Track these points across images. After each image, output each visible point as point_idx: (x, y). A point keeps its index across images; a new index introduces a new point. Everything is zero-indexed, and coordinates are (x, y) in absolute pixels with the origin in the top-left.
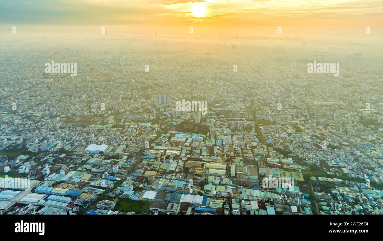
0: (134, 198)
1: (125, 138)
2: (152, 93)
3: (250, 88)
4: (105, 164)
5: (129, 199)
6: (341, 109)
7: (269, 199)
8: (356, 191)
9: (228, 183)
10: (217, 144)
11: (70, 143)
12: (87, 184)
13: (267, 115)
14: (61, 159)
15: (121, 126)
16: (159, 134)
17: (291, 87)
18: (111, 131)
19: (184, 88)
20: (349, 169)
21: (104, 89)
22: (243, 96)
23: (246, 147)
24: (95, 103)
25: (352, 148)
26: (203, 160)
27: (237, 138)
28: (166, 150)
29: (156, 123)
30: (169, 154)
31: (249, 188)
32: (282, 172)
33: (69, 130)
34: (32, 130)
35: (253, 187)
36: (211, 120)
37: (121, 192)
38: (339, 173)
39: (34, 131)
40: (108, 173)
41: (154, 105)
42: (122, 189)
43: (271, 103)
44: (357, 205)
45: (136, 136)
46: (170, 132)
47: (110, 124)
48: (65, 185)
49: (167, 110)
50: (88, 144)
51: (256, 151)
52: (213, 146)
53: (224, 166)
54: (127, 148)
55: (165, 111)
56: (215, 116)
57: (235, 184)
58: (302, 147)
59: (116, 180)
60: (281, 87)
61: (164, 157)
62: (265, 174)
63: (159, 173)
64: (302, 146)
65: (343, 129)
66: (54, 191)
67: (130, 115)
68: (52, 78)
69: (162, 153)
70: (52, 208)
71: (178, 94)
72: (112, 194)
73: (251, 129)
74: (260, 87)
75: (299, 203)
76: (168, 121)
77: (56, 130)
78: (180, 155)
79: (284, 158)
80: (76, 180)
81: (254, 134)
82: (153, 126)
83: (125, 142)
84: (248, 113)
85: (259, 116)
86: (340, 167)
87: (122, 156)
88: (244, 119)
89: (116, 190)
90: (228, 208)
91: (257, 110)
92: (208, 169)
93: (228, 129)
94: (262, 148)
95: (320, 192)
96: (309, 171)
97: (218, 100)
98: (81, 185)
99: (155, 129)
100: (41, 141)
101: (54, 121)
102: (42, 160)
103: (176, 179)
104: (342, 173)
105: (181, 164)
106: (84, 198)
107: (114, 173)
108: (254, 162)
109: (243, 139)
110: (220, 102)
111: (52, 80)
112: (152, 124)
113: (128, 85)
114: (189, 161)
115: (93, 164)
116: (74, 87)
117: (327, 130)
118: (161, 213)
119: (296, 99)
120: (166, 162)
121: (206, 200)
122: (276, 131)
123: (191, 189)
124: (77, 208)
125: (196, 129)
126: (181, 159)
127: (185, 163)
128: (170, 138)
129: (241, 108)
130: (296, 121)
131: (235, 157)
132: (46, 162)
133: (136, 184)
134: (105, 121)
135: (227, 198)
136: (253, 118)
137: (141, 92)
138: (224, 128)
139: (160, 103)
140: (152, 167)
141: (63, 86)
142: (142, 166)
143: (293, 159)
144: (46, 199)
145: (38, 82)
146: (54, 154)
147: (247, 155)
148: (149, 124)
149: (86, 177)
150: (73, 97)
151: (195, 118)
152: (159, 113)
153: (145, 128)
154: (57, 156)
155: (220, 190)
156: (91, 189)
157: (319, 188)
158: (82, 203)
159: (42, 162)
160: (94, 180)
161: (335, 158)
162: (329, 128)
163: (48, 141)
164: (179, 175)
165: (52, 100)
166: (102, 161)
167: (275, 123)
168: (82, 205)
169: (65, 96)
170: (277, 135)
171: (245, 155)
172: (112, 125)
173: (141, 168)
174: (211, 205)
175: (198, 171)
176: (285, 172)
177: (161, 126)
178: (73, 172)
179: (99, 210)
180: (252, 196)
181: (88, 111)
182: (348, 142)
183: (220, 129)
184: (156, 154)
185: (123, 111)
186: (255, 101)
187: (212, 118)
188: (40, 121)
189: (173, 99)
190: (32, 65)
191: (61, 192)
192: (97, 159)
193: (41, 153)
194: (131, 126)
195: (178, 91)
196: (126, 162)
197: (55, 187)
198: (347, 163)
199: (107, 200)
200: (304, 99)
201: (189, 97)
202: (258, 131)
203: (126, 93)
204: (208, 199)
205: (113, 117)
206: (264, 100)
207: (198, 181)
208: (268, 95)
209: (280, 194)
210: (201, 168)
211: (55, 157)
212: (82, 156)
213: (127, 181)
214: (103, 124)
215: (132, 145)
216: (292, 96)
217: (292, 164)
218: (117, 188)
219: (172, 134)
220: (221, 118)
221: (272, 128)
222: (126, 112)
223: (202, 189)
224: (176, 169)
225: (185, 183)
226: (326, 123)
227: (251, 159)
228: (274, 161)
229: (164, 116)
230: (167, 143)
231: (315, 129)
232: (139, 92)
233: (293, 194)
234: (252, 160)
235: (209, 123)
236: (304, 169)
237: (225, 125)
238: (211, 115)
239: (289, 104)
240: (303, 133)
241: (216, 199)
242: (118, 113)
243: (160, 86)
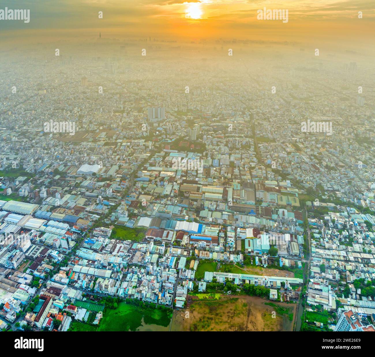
0: (129, 225)
1: (118, 157)
2: (145, 105)
3: (249, 100)
4: (98, 187)
5: (124, 226)
6: (339, 125)
7: (265, 226)
8: (346, 217)
9: (224, 209)
10: (214, 165)
11: (64, 163)
12: (81, 209)
13: (266, 131)
14: (55, 181)
15: (113, 144)
16: (153, 152)
17: (290, 99)
18: (104, 149)
19: (179, 100)
20: (342, 193)
21: (96, 101)
22: (242, 109)
23: (244, 168)
24: (86, 117)
25: (347, 169)
26: (199, 182)
27: (235, 157)
28: (160, 172)
29: (149, 140)
30: (163, 176)
31: (246, 215)
32: (279, 196)
33: (62, 148)
34: (27, 148)
35: (250, 213)
36: (208, 137)
37: (116, 218)
38: (333, 197)
39: (29, 150)
40: (102, 197)
41: (147, 119)
42: (117, 215)
43: (271, 118)
44: (344, 231)
45: (129, 155)
46: (165, 150)
47: (102, 142)
48: (62, 210)
49: (161, 125)
50: (80, 164)
51: (254, 173)
52: (210, 166)
53: (221, 190)
54: (119, 169)
55: (159, 126)
56: (212, 132)
57: (231, 210)
58: (300, 168)
59: (110, 205)
60: (281, 99)
61: (158, 180)
62: (262, 198)
63: (153, 198)
64: (301, 166)
65: (340, 147)
66: (52, 216)
67: (122, 131)
68: (45, 89)
69: (156, 175)
70: (53, 235)
71: (173, 106)
72: (107, 221)
73: (250, 147)
74: (260, 98)
75: (293, 231)
76: (163, 138)
77: (50, 149)
78: (175, 177)
79: (282, 181)
80: (72, 204)
81: (253, 153)
82: (147, 143)
83: (117, 162)
84: (247, 128)
85: (258, 132)
86: (334, 191)
87: (115, 178)
88: (243, 135)
89: (111, 217)
90: (223, 236)
91: (257, 125)
92: (204, 193)
93: (226, 147)
94: (261, 169)
95: (314, 218)
96: (305, 194)
97: (215, 113)
98: (76, 211)
99: (148, 147)
100: (36, 161)
101: (48, 139)
102: (39, 182)
103: (171, 204)
104: (336, 197)
105: (176, 187)
106: (81, 224)
107: (107, 197)
108: (252, 186)
109: (242, 159)
110: (217, 116)
111: (45, 91)
112: (145, 142)
113: (120, 96)
114: (184, 184)
115: (86, 186)
116: (66, 99)
117: (325, 149)
118: (157, 241)
119: (296, 113)
120: (161, 185)
121: (202, 228)
122: (275, 150)
123: (187, 215)
124: (75, 235)
125: (192, 147)
126: (176, 182)
127: (180, 186)
128: (164, 157)
129: (239, 123)
130: (296, 139)
131: (232, 179)
132: (42, 184)
133: (131, 210)
134: (97, 138)
135: (223, 225)
136: (252, 135)
137: (134, 104)
138: (221, 146)
139: (154, 117)
140: (146, 191)
141: (55, 98)
142: (136, 190)
143: (291, 182)
144: (46, 225)
145: (33, 95)
146: (49, 175)
147: (245, 177)
148: (142, 142)
149: (81, 201)
150: (65, 111)
151: (191, 135)
152: (152, 129)
153: (138, 146)
154: (52, 178)
155: (215, 217)
156: (86, 215)
157: (313, 214)
158: (79, 230)
159: (38, 184)
160: (89, 205)
161: (331, 181)
162: (327, 146)
163: (43, 161)
164: (174, 200)
165: (45, 114)
166: (95, 183)
167: (274, 140)
168: (79, 232)
169: (57, 109)
170: (276, 155)
171: (243, 177)
172: (104, 142)
173: (135, 192)
174: (207, 233)
175: (194, 195)
176: (282, 196)
177: (155, 144)
178: (68, 196)
179: (96, 238)
180: (248, 224)
181: (80, 127)
182: (343, 163)
183: (217, 147)
184: (150, 176)
185: (115, 126)
186: (254, 115)
187: (209, 135)
188: (34, 139)
189: (167, 112)
190: (27, 76)
191: (58, 218)
192: (90, 181)
193: (37, 174)
194: (124, 144)
195: (173, 103)
196: (119, 185)
197: (52, 212)
198: (341, 186)
199: (103, 227)
200: (304, 113)
201: (185, 110)
202: (257, 149)
203: (118, 105)
204: (204, 226)
205: (104, 133)
206: (263, 114)
207: (194, 206)
208: (267, 108)
209: (275, 221)
210: (198, 191)
211: (50, 179)
212: (76, 178)
213: (122, 206)
214: (95, 141)
215: (125, 165)
216: (291, 109)
217: (289, 188)
218: (112, 214)
219: (166, 153)
220: (218, 134)
221: (271, 146)
222: (118, 127)
223: (197, 216)
224: (170, 193)
225: (180, 209)
226: (324, 141)
227: (249, 181)
228: (271, 185)
229: (157, 133)
230: (161, 163)
231: (313, 147)
232: (132, 104)
233: (288, 221)
234: (250, 183)
235: (206, 140)
236: (300, 193)
237: (222, 143)
238: (208, 131)
239: (289, 118)
240: (302, 152)
241: (212, 227)
242: (110, 129)
243: (154, 97)
